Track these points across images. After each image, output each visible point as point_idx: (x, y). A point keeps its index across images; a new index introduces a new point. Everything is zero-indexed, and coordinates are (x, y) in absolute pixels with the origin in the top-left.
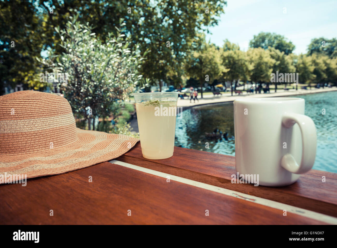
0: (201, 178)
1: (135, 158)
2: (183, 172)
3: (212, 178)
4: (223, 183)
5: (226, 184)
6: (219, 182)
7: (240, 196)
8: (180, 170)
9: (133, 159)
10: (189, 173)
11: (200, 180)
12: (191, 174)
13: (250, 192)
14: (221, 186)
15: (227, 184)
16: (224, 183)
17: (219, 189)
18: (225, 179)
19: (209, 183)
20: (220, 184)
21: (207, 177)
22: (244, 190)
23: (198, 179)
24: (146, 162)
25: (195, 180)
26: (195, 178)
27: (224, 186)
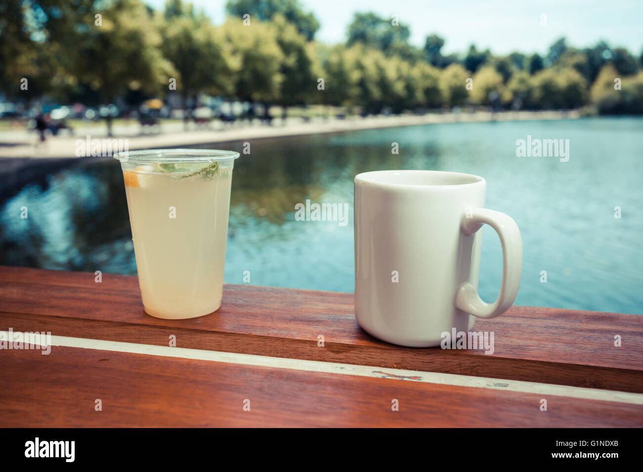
0: (286, 348)
1: (94, 321)
2: (238, 341)
3: (312, 347)
4: (338, 352)
5: (345, 354)
6: (329, 352)
7: (389, 375)
8: (229, 339)
9: (87, 324)
10: (255, 341)
11: (283, 352)
12: (261, 343)
13: (396, 364)
14: (333, 360)
15: (348, 354)
16: (341, 352)
17: (342, 368)
18: (343, 345)
19: (307, 358)
20: (332, 355)
21: (300, 345)
22: (383, 360)
23: (278, 353)
24: (129, 327)
25: (272, 354)
26: (271, 351)
27: (340, 359)
